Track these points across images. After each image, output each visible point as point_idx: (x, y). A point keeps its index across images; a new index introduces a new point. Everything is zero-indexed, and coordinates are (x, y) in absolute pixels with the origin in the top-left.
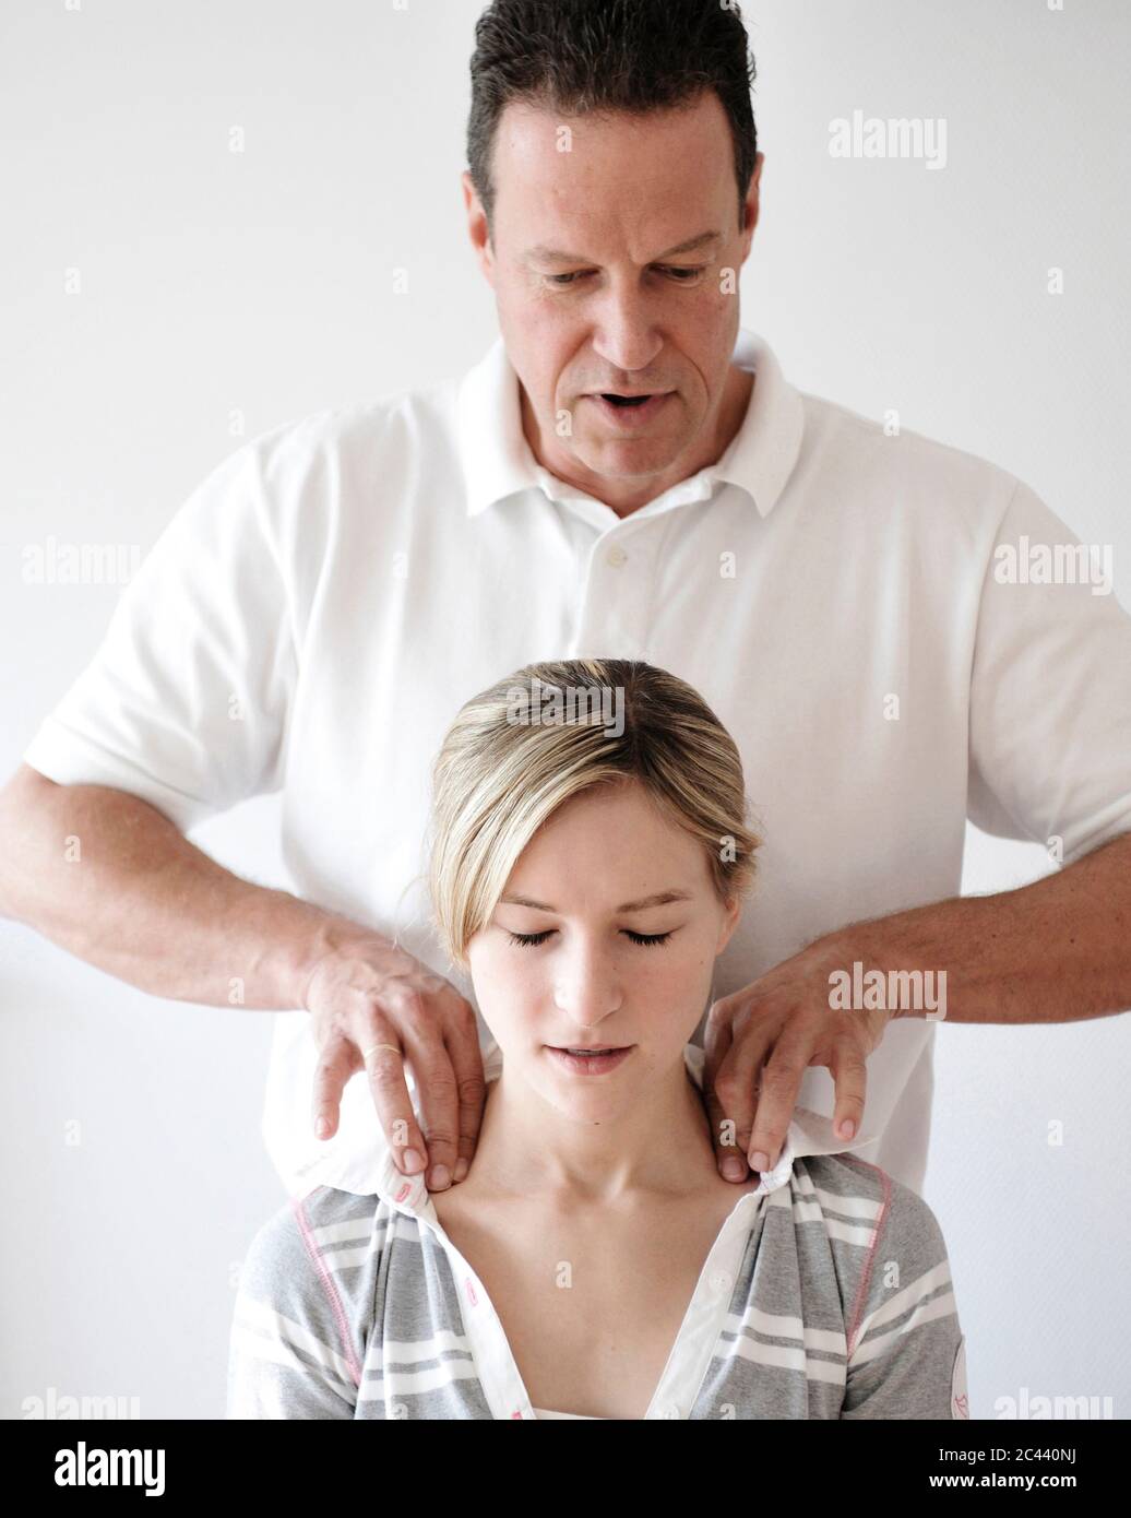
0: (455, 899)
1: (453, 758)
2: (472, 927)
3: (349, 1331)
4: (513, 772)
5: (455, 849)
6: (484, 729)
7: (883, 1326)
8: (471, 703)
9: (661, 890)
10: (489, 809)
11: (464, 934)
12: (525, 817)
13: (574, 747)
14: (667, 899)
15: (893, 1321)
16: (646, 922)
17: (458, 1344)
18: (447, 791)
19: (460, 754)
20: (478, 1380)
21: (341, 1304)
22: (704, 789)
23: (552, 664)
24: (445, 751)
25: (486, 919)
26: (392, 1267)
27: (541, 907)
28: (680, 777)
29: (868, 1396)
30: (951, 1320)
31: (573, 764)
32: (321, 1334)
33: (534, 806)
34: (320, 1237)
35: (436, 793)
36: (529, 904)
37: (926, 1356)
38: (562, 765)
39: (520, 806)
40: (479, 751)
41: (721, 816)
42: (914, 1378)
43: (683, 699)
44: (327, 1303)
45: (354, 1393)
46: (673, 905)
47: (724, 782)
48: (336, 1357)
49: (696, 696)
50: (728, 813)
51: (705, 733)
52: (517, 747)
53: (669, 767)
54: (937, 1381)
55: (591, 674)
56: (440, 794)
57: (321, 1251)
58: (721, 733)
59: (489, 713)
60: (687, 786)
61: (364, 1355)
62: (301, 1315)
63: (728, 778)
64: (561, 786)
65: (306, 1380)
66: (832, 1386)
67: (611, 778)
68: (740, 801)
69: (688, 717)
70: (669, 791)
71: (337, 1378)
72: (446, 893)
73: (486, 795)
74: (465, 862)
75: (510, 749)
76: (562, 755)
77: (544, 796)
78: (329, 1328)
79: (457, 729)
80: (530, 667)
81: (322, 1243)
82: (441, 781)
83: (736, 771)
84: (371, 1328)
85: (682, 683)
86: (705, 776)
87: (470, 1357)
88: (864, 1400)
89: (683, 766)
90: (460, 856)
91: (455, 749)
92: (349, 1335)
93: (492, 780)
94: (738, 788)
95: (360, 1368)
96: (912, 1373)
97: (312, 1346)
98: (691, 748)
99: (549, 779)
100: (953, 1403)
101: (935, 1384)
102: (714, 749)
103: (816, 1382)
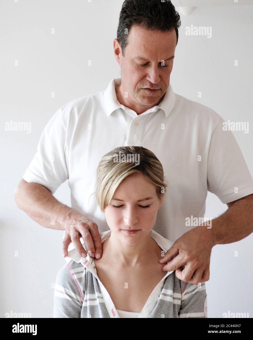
0: (102, 199)
1: (101, 168)
2: (106, 205)
3: (81, 291)
4: (115, 171)
5: (102, 188)
6: (108, 162)
7: (189, 292)
8: (105, 156)
9: (146, 197)
10: (110, 179)
11: (104, 206)
12: (117, 181)
13: (128, 166)
14: (147, 199)
15: (191, 291)
16: (144, 203)
17: (100, 295)
18: (100, 175)
19: (103, 167)
20: (104, 303)
21: (78, 285)
22: (155, 174)
23: (122, 147)
24: (99, 166)
25: (109, 203)
26: (88, 278)
27: (121, 200)
28: (151, 172)
29: (185, 306)
30: (204, 291)
31: (128, 169)
32: (74, 292)
33: (119, 178)
34: (72, 271)
35: (97, 175)
36: (118, 200)
37: (198, 298)
38: (125, 170)
39: (116, 178)
40: (107, 166)
41: (159, 180)
42: (195, 303)
43: (151, 155)
44: (76, 285)
45: (82, 304)
46: (149, 200)
47: (159, 173)
48: (78, 297)
49: (153, 154)
50: (161, 180)
51: (156, 162)
52: (115, 165)
53: (148, 170)
54: (201, 304)
55: (131, 150)
56: (98, 175)
57: (73, 274)
58: (159, 162)
59: (109, 158)
60: (152, 174)
61: (84, 296)
62: (70, 288)
63: (160, 172)
64: (125, 174)
65: (72, 302)
66: (178, 305)
67: (136, 172)
68: (163, 177)
69: (152, 159)
70: (148, 175)
71: (79, 301)
72: (100, 197)
73: (109, 176)
74: (104, 191)
75: (114, 166)
76: (125, 167)
77: (122, 176)
78: (76, 291)
79: (102, 161)
80: (118, 148)
81: (73, 272)
82: (99, 173)
83: (162, 170)
84: (85, 291)
85: (150, 151)
86: (156, 172)
87: (102, 298)
88: (184, 307)
89: (151, 170)
90: (103, 189)
91: (102, 166)
92: (81, 292)
93: (110, 173)
94: (162, 174)
95: (83, 299)
96: (195, 302)
97: (73, 294)
98: (153, 166)
99: (122, 173)
100: (204, 308)
101: (200, 304)
102: (158, 166)
103: (175, 304)
